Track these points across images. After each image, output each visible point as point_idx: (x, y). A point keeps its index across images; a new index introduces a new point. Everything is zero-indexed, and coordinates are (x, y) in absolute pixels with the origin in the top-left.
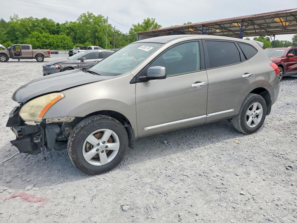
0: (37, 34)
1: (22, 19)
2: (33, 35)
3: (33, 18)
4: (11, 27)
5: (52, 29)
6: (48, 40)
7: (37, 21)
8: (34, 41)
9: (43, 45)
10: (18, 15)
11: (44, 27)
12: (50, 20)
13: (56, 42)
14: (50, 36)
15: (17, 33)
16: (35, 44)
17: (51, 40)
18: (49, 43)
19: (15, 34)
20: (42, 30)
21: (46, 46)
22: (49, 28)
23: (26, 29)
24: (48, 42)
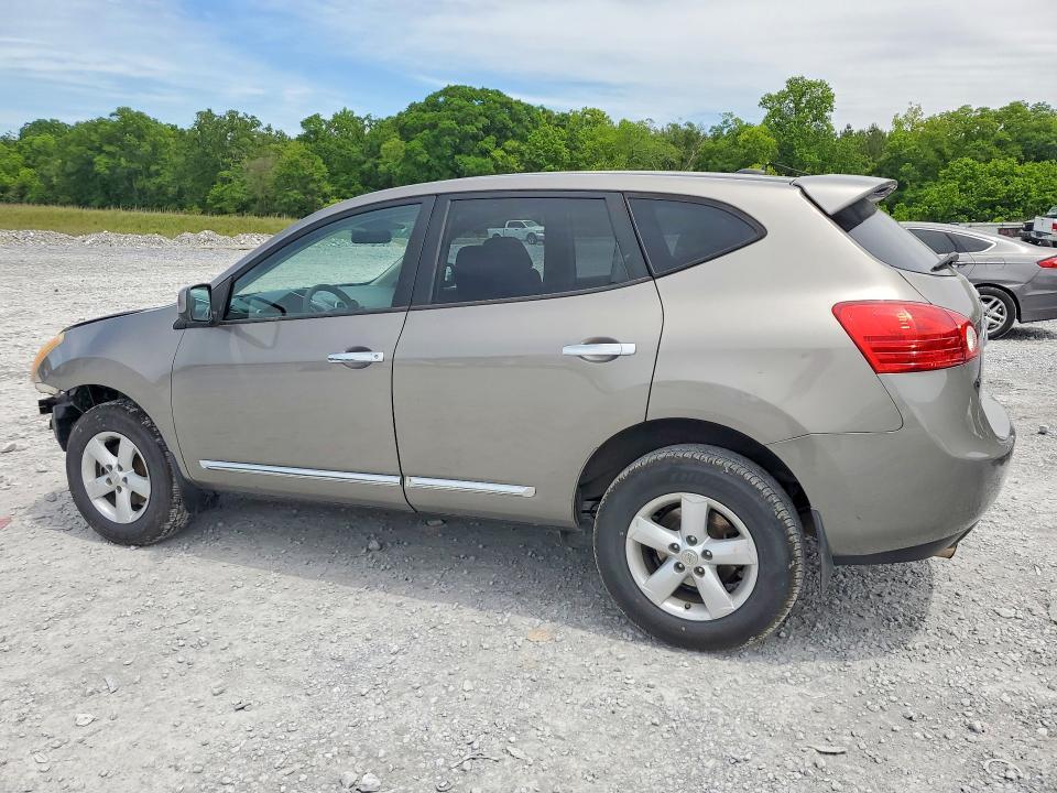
0: (967, 165)
1: (931, 119)
2: (952, 170)
3: (971, 111)
4: (891, 150)
5: (1038, 141)
6: (1007, 183)
7: (982, 116)
8: (952, 190)
9: (981, 205)
10: (920, 108)
11: (1005, 135)
12: (1039, 108)
13: (1039, 188)
14: (1018, 169)
15: (903, 169)
16: (953, 202)
17: (1018, 183)
18: (1008, 197)
19: (897, 171)
20: (994, 149)
21: (992, 206)
22: (1027, 139)
23: (937, 151)
24: (1003, 190)
